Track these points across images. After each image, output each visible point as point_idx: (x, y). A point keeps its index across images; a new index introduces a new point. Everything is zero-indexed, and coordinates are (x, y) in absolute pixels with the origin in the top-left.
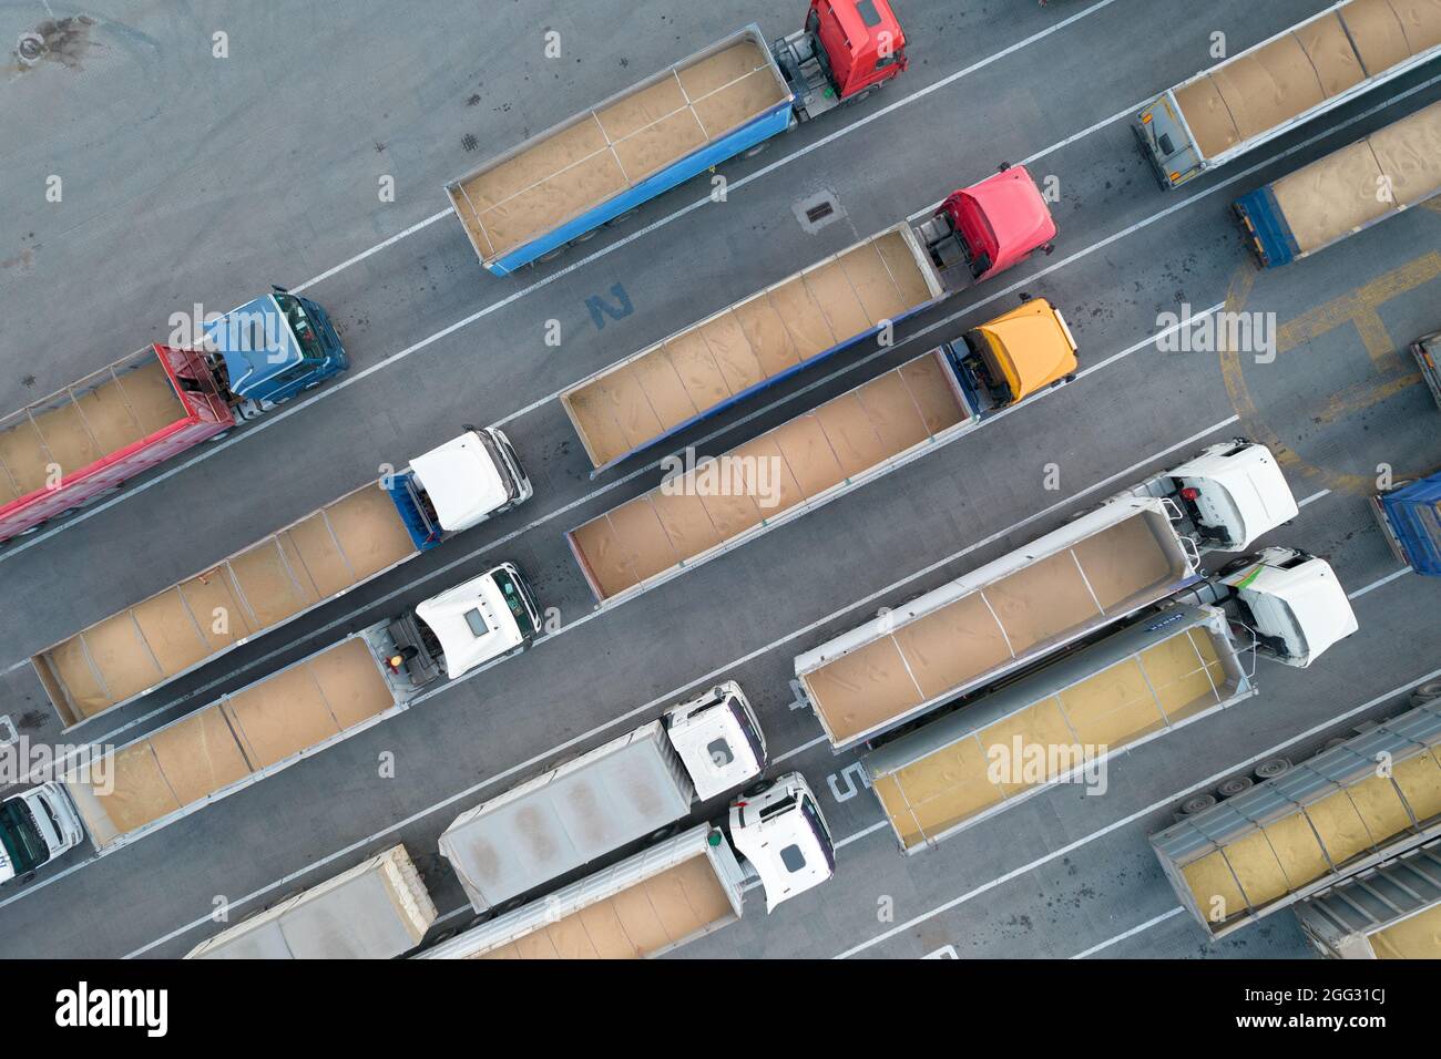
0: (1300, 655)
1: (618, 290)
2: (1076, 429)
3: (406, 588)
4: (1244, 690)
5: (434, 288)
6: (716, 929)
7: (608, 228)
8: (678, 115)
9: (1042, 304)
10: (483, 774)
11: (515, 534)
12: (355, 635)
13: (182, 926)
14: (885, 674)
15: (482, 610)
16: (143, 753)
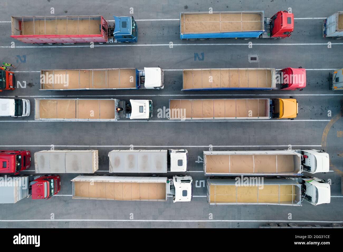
0: (314, 202)
1: (203, 54)
2: (285, 131)
3: (125, 96)
4: (299, 204)
5: (163, 34)
6: (160, 201)
7: (207, 40)
8: (237, 23)
9: (295, 100)
10: (122, 144)
11: (155, 95)
12: (113, 99)
13: (41, 145)
14: (223, 163)
15: (144, 107)
16: (54, 102)
